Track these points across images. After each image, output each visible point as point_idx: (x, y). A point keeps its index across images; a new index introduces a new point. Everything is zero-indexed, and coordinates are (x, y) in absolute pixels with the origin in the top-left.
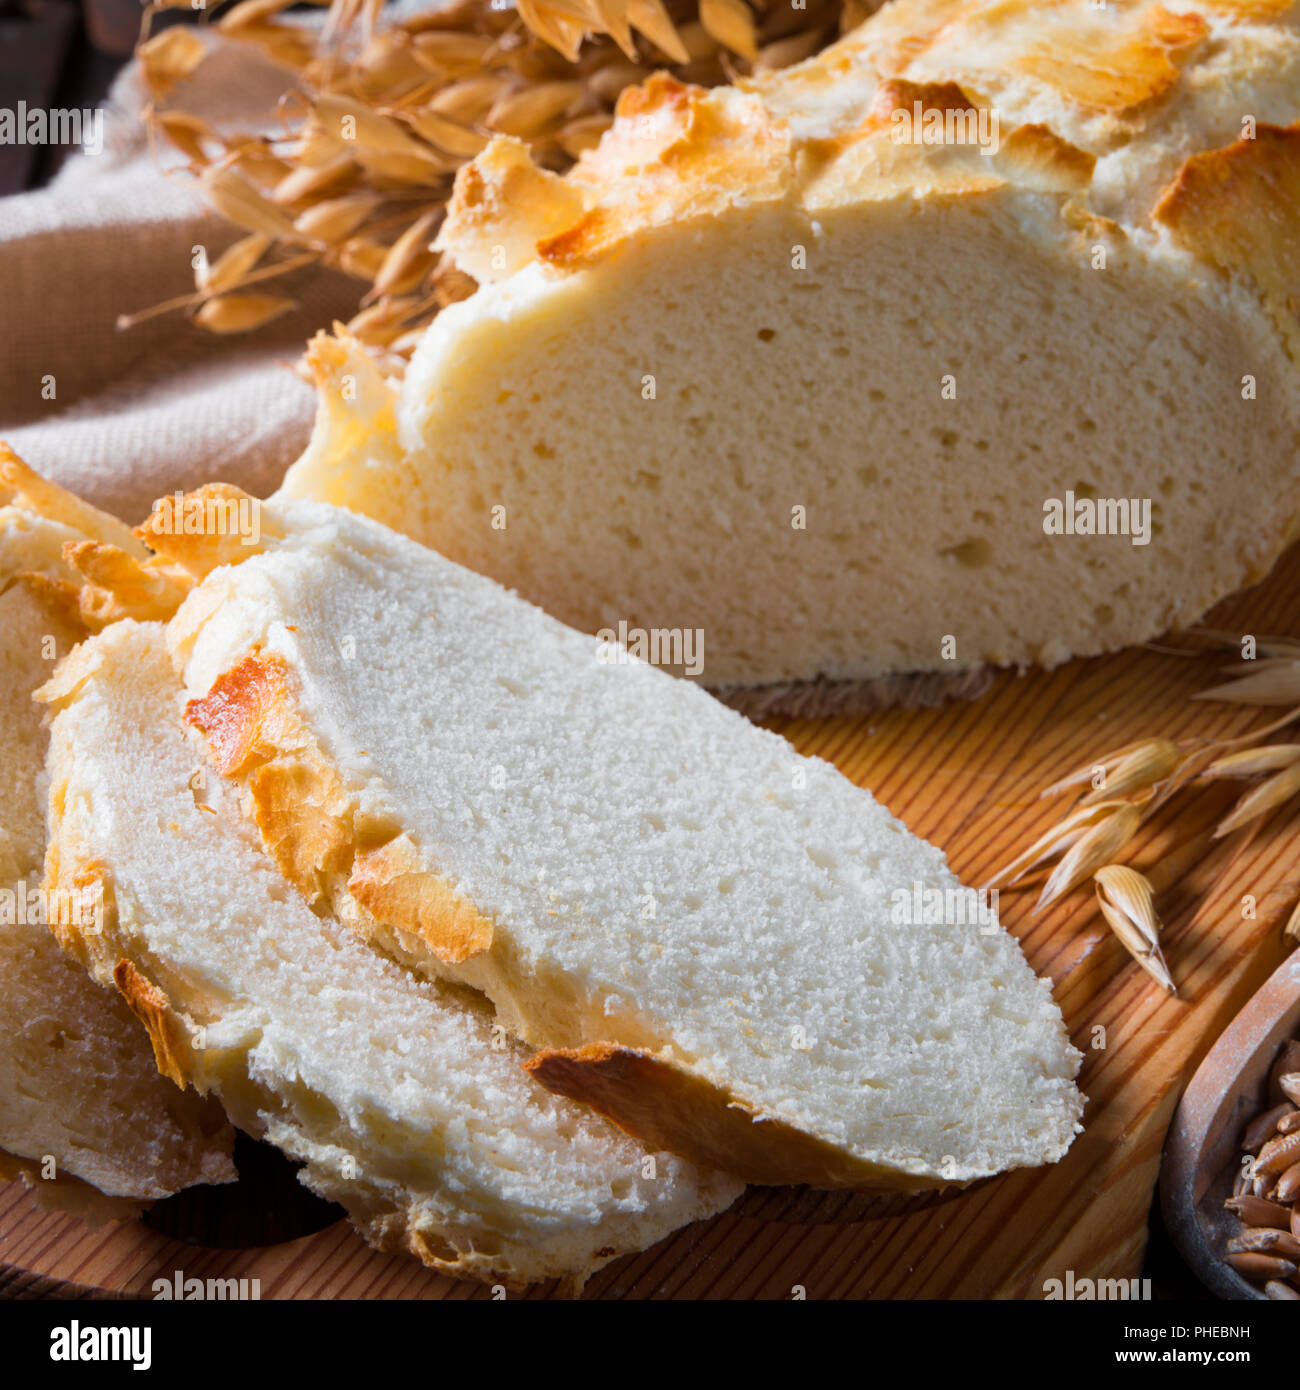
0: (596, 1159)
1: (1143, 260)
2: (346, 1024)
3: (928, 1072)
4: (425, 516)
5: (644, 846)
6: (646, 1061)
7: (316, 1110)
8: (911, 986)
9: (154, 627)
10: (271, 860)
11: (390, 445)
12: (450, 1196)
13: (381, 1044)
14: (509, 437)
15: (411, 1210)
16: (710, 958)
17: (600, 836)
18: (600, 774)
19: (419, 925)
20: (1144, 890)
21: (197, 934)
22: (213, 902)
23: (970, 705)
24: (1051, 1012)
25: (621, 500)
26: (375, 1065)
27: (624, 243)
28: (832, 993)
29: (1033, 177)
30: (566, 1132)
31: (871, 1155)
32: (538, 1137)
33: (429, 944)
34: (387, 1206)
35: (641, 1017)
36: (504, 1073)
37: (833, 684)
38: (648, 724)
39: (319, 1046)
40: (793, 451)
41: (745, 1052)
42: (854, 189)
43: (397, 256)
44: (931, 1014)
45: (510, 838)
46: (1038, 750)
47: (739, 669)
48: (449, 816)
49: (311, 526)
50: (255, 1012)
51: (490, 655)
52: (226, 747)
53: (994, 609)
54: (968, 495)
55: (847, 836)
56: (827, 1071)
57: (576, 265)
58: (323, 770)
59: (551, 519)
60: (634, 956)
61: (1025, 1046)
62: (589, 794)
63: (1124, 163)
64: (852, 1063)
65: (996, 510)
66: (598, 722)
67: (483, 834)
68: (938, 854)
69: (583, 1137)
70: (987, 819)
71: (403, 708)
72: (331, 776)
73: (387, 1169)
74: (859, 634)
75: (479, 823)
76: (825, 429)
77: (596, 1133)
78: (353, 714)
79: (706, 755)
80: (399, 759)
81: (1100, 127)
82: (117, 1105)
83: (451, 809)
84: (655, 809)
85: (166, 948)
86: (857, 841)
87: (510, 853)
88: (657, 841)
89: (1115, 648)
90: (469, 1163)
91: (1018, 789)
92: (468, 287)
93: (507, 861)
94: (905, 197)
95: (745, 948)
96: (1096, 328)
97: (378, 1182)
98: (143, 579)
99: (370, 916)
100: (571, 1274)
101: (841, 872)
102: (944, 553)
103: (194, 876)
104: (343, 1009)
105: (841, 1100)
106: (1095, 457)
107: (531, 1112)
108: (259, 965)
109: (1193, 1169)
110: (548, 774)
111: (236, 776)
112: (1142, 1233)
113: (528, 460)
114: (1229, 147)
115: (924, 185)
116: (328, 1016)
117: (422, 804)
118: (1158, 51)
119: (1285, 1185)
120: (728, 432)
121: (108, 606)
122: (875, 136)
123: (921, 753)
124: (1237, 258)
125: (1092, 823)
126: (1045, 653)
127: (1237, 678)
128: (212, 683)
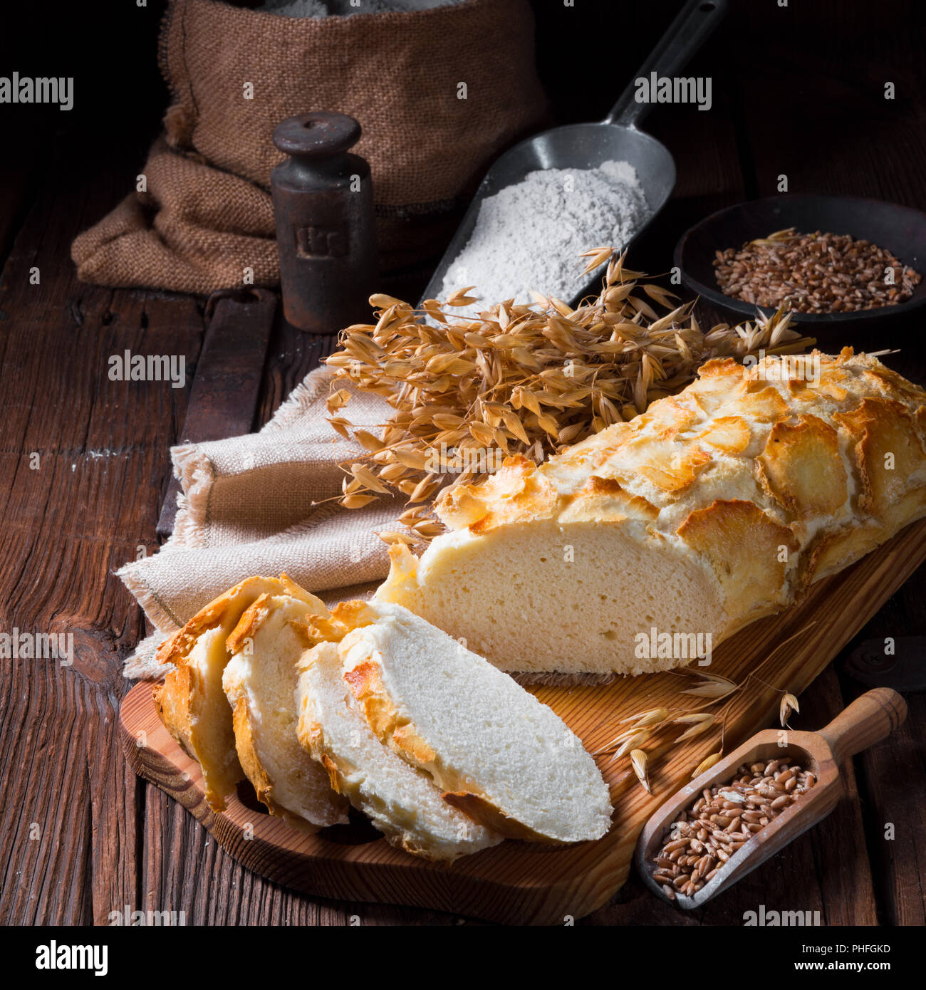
1: (671, 546)
2: (389, 779)
3: (562, 809)
4: (423, 607)
5: (484, 732)
6: (476, 797)
7: (379, 803)
8: (562, 782)
9: (333, 644)
10: (368, 726)
11: (414, 583)
12: (417, 832)
13: (399, 785)
14: (454, 585)
15: (404, 835)
16: (500, 769)
17: (470, 727)
18: (473, 707)
19: (413, 751)
20: (644, 758)
21: (347, 748)
23: (605, 686)
24: (606, 794)
25: (491, 608)
26: (397, 792)
27: (497, 528)
28: (536, 782)
29: (638, 515)
30: (452, 817)
31: (540, 831)
32: (444, 817)
33: (416, 757)
34: (397, 833)
35: (477, 785)
36: (435, 797)
37: (560, 674)
38: (491, 690)
39: (381, 785)
40: (550, 597)
41: (506, 798)
42: (575, 517)
44: (567, 792)
45: (443, 727)
46: (626, 705)
47: (527, 666)
48: (425, 718)
49: (387, 615)
50: (363, 773)
51: (441, 663)
52: (358, 689)
53: (617, 654)
54: (609, 617)
55: (550, 733)
56: (531, 806)
57: (481, 534)
58: (388, 701)
59: (466, 612)
60: (476, 766)
61: (596, 804)
62: (468, 713)
63: (671, 510)
64: (539, 804)
65: (619, 622)
66: (474, 688)
67: (435, 725)
69: (457, 818)
70: (603, 728)
71: (413, 681)
72: (390, 703)
73: (398, 822)
74: (570, 658)
75: (434, 721)
76: (561, 591)
77: (461, 818)
78: (398, 683)
79: (508, 701)
80: (411, 699)
81: (665, 496)
82: (315, 797)
83: (426, 716)
84: (489, 719)
85: (338, 752)
86: (553, 734)
87: (443, 731)
88: (488, 730)
89: (658, 672)
90: (423, 823)
91: (615, 719)
92: (448, 529)
93: (441, 734)
94: (592, 521)
95: (511, 766)
96: (655, 567)
97: (396, 826)
98: (331, 628)
99: (399, 746)
100: (449, 859)
101: (547, 744)
102: (601, 634)
103: (346, 730)
104: (389, 774)
105: (533, 815)
106: (652, 608)
107: (442, 810)
108: (365, 759)
109: (645, 848)
110: (456, 706)
112: (628, 867)
113: (460, 592)
114: (708, 508)
115: (599, 517)
116: (384, 776)
117: (417, 714)
118: (691, 467)
119: (672, 855)
120: (528, 589)
121: (318, 634)
122: (586, 496)
123: (585, 702)
124: (705, 548)
125: (633, 734)
126: (633, 671)
127: (696, 687)
128: (353, 668)
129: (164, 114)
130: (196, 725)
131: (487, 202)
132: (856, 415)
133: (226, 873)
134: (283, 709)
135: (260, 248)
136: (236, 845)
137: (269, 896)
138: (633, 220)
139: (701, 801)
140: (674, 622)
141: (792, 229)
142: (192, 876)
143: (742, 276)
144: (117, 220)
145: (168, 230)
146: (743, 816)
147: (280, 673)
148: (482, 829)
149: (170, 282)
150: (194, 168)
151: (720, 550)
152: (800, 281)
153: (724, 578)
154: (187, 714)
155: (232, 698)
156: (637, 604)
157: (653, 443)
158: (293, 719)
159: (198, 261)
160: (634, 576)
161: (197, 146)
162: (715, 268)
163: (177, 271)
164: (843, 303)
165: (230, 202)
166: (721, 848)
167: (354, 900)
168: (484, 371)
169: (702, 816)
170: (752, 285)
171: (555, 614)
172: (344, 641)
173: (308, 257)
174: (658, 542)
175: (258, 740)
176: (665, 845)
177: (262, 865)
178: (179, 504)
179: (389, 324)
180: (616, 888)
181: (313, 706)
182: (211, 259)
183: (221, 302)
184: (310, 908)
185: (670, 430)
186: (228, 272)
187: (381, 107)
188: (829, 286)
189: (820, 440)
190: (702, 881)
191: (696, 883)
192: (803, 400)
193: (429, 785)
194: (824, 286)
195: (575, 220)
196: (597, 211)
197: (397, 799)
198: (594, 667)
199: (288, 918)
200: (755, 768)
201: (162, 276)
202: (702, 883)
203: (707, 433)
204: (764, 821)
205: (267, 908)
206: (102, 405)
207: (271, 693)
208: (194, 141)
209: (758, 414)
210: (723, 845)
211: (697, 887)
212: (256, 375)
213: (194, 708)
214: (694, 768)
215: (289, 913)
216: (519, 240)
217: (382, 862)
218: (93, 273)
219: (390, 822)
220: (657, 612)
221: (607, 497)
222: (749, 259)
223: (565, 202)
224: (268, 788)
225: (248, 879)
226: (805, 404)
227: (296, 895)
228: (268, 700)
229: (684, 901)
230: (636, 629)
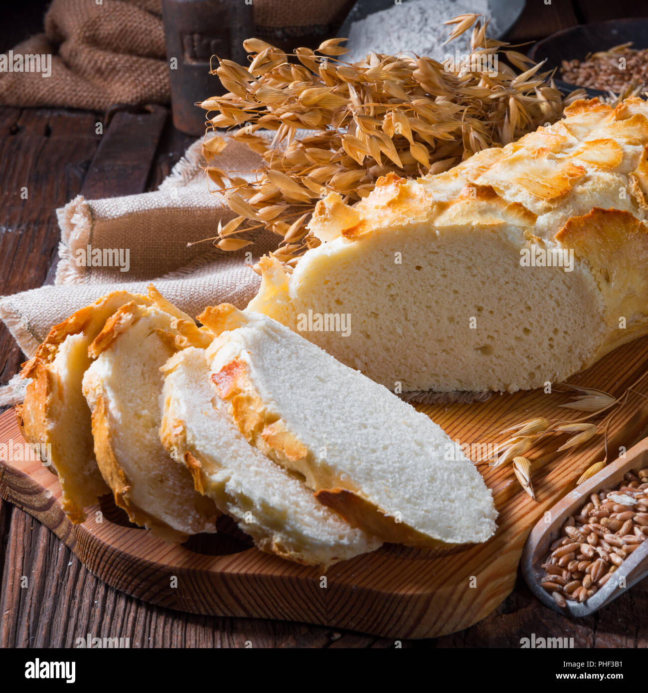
0: (334, 528)
2: (258, 478)
3: (445, 510)
5: (360, 432)
6: (352, 495)
7: (246, 503)
8: (444, 485)
9: (201, 350)
10: (236, 427)
11: (286, 296)
12: (286, 533)
13: (269, 485)
14: (327, 296)
15: (274, 537)
16: (377, 468)
17: (345, 427)
18: (347, 409)
19: (283, 449)
20: (528, 464)
21: (212, 446)
22: (218, 437)
23: (482, 403)
24: (490, 499)
25: (365, 321)
26: (266, 490)
27: (371, 232)
28: (416, 483)
29: (515, 221)
31: (422, 531)
32: (317, 519)
33: (286, 455)
34: (266, 535)
35: (352, 482)
36: (307, 499)
37: (435, 393)
38: (366, 396)
39: (249, 482)
40: (425, 309)
41: (385, 496)
42: (451, 220)
43: (293, 228)
44: (449, 494)
45: (315, 425)
46: (504, 420)
48: (296, 416)
49: (258, 320)
50: (229, 471)
51: (314, 368)
52: (225, 389)
53: (493, 371)
54: (486, 329)
55: (429, 438)
56: (411, 505)
57: (354, 239)
58: (257, 397)
60: (352, 464)
61: (480, 508)
62: (343, 415)
63: (548, 218)
64: (420, 505)
65: (495, 335)
66: (349, 393)
67: (307, 422)
69: (331, 521)
71: (283, 381)
72: (258, 399)
73: (267, 523)
74: (445, 376)
75: (306, 419)
76: (437, 302)
77: (335, 520)
78: (267, 381)
79: (384, 408)
80: (281, 396)
81: (541, 205)
82: (179, 503)
83: (297, 413)
84: (365, 422)
85: (202, 448)
86: (432, 439)
87: (315, 428)
88: (364, 431)
89: (535, 388)
90: (294, 522)
91: (494, 432)
92: (317, 243)
93: (314, 431)
94: (469, 224)
95: (389, 466)
96: (533, 274)
97: (264, 527)
98: (198, 334)
99: (268, 446)
101: (425, 448)
102: (477, 349)
103: (212, 429)
104: (257, 473)
105: (414, 514)
106: (531, 320)
107: (315, 511)
108: (231, 457)
109: (532, 554)
110: (330, 407)
111: (227, 399)
112: (514, 574)
113: (333, 305)
114: (586, 215)
115: (476, 221)
116: (252, 475)
117: (288, 411)
118: (566, 179)
119: (561, 561)
120: (403, 301)
121: (186, 343)
122: (462, 202)
124: (584, 254)
125: (514, 442)
126: (510, 387)
127: (576, 401)
128: (221, 368)
130: (52, 430)
131: (356, 25)
133: (88, 592)
134: (145, 412)
136: (98, 560)
137: (132, 614)
139: (589, 505)
140: (551, 335)
141: (629, 44)
142: (52, 595)
145: (70, 55)
146: (635, 519)
147: (144, 379)
148: (358, 532)
149: (71, 99)
151: (600, 258)
153: (603, 285)
154: (43, 418)
155: (90, 400)
156: (514, 316)
157: (526, 161)
158: (155, 424)
159: (98, 81)
160: (512, 285)
163: (78, 89)
165: (125, 26)
166: (614, 552)
167: (221, 614)
169: (592, 520)
171: (431, 328)
172: (211, 345)
175: (116, 440)
176: (552, 552)
177: (125, 581)
178: (60, 254)
179: (261, 65)
180: (502, 597)
181: (176, 404)
182: (109, 79)
183: (117, 115)
184: (175, 625)
185: (543, 149)
186: (124, 90)
190: (595, 586)
191: (588, 589)
193: (301, 487)
197: (266, 498)
198: (471, 384)
199: (152, 635)
200: (642, 473)
201: (64, 93)
202: (595, 588)
203: (579, 153)
205: (130, 625)
207: (133, 395)
209: (629, 137)
210: (616, 549)
211: (590, 592)
212: (146, 167)
213: (51, 413)
214: (579, 476)
215: (152, 631)
217: (251, 572)
219: (258, 523)
220: (535, 323)
221: (484, 203)
222: (592, 66)
223: (426, 20)
224: (125, 489)
225: (111, 597)
227: (161, 611)
228: (130, 401)
229: (574, 608)
230: (513, 343)
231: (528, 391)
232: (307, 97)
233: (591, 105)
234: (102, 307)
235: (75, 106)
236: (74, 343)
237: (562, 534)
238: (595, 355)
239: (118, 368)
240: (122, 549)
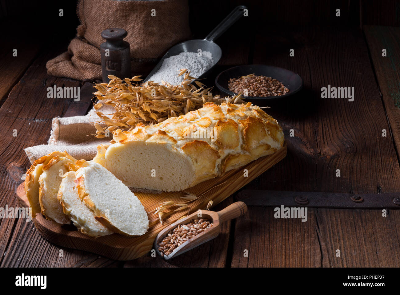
0: (99, 227)
1: (179, 152)
2: (80, 211)
3: (131, 225)
4: (107, 165)
5: (112, 201)
6: (104, 218)
7: (75, 217)
8: (134, 218)
9: (75, 172)
10: (78, 196)
11: (104, 157)
12: (85, 227)
13: (83, 213)
14: (115, 159)
15: (82, 228)
16: (114, 211)
17: (108, 199)
18: (111, 193)
19: (89, 203)
20: (162, 214)
21: (69, 201)
22: (71, 198)
23: (159, 194)
24: (147, 223)
25: (126, 167)
26: (81, 215)
27: (127, 142)
28: (125, 217)
29: (170, 142)
31: (122, 230)
32: (95, 224)
33: (89, 205)
34: (80, 227)
35: (105, 215)
36: (93, 218)
37: (146, 190)
38: (120, 190)
39: (77, 212)
41: (114, 220)
42: (151, 141)
44: (135, 221)
45: (99, 197)
48: (94, 194)
49: (92, 165)
50: (72, 208)
51: (106, 180)
52: (76, 185)
53: (163, 185)
54: (161, 173)
56: (121, 223)
57: (123, 143)
58: (84, 188)
59: (119, 168)
61: (143, 226)
62: (109, 195)
63: (181, 142)
64: (124, 223)
65: (164, 175)
66: (114, 189)
67: (97, 197)
68: (144, 207)
69: (99, 225)
71: (94, 184)
73: (80, 224)
74: (149, 185)
75: (97, 195)
76: (147, 164)
77: (100, 225)
78: (88, 184)
80: (91, 188)
81: (180, 138)
84: (116, 198)
85: (66, 201)
86: (136, 204)
88: (114, 200)
90: (87, 225)
93: (98, 199)
94: (156, 142)
95: (118, 211)
96: (174, 158)
97: (79, 225)
98: (75, 167)
99: (85, 202)
101: (132, 207)
102: (159, 178)
103: (70, 196)
104: (80, 210)
105: (121, 226)
107: (94, 222)
108: (74, 204)
109: (157, 241)
110: (106, 193)
112: (152, 246)
113: (117, 161)
114: (192, 142)
115: (158, 141)
117: (92, 193)
119: (164, 243)
120: (137, 162)
121: (71, 169)
122: (156, 135)
123: (151, 198)
124: (189, 154)
125: (161, 207)
126: (168, 190)
127: (185, 196)
128: (77, 178)
129: (77, 28)
130: (29, 191)
131: (166, 60)
132: (246, 121)
133: (36, 237)
134: (55, 189)
135: (99, 68)
136: (39, 229)
137: (46, 245)
138: (207, 68)
139: (176, 228)
141: (254, 74)
142: (26, 237)
143: (236, 86)
144: (60, 58)
145: (74, 61)
146: (188, 234)
147: (57, 179)
148: (106, 229)
149: (72, 76)
150: (83, 43)
151: (195, 155)
152: (252, 88)
153: (195, 163)
154: (27, 187)
155: (40, 184)
156: (169, 169)
157: (181, 123)
158: (57, 192)
159: (82, 71)
160: (168, 161)
161: (86, 37)
162: (229, 83)
163: (75, 73)
164: (263, 96)
165: (91, 54)
166: (179, 242)
167: (69, 248)
168: (138, 99)
169: (176, 232)
170: (238, 88)
173: (109, 70)
174: (175, 151)
176: (162, 240)
177: (45, 235)
178: (51, 134)
179: (112, 84)
181: (63, 187)
182: (85, 70)
183: (86, 83)
185: (188, 119)
186: (89, 75)
187: (136, 29)
188: (260, 90)
189: (232, 126)
190: (172, 251)
192: (230, 115)
193: (93, 214)
194: (259, 90)
195: (189, 66)
196: (196, 64)
197: (80, 217)
198: (157, 188)
200: (195, 220)
201: (70, 74)
203: (198, 121)
204: (193, 236)
206: (44, 107)
207: (52, 184)
208: (85, 36)
209: (215, 117)
210: (180, 242)
211: (170, 253)
214: (178, 219)
215: (51, 250)
216: (172, 70)
217: (77, 237)
218: (51, 72)
220: (175, 172)
221: (162, 136)
222: (239, 81)
223: (187, 61)
224: (44, 210)
225: (42, 239)
226: (230, 116)
227: (54, 245)
228: (50, 185)
229: (166, 257)
230: (169, 177)
231: (173, 192)
232: (122, 96)
233: (211, 104)
234: (50, 156)
235: (73, 78)
236: (39, 166)
237: (167, 236)
238: (193, 184)
239: (49, 176)
240: (45, 226)
